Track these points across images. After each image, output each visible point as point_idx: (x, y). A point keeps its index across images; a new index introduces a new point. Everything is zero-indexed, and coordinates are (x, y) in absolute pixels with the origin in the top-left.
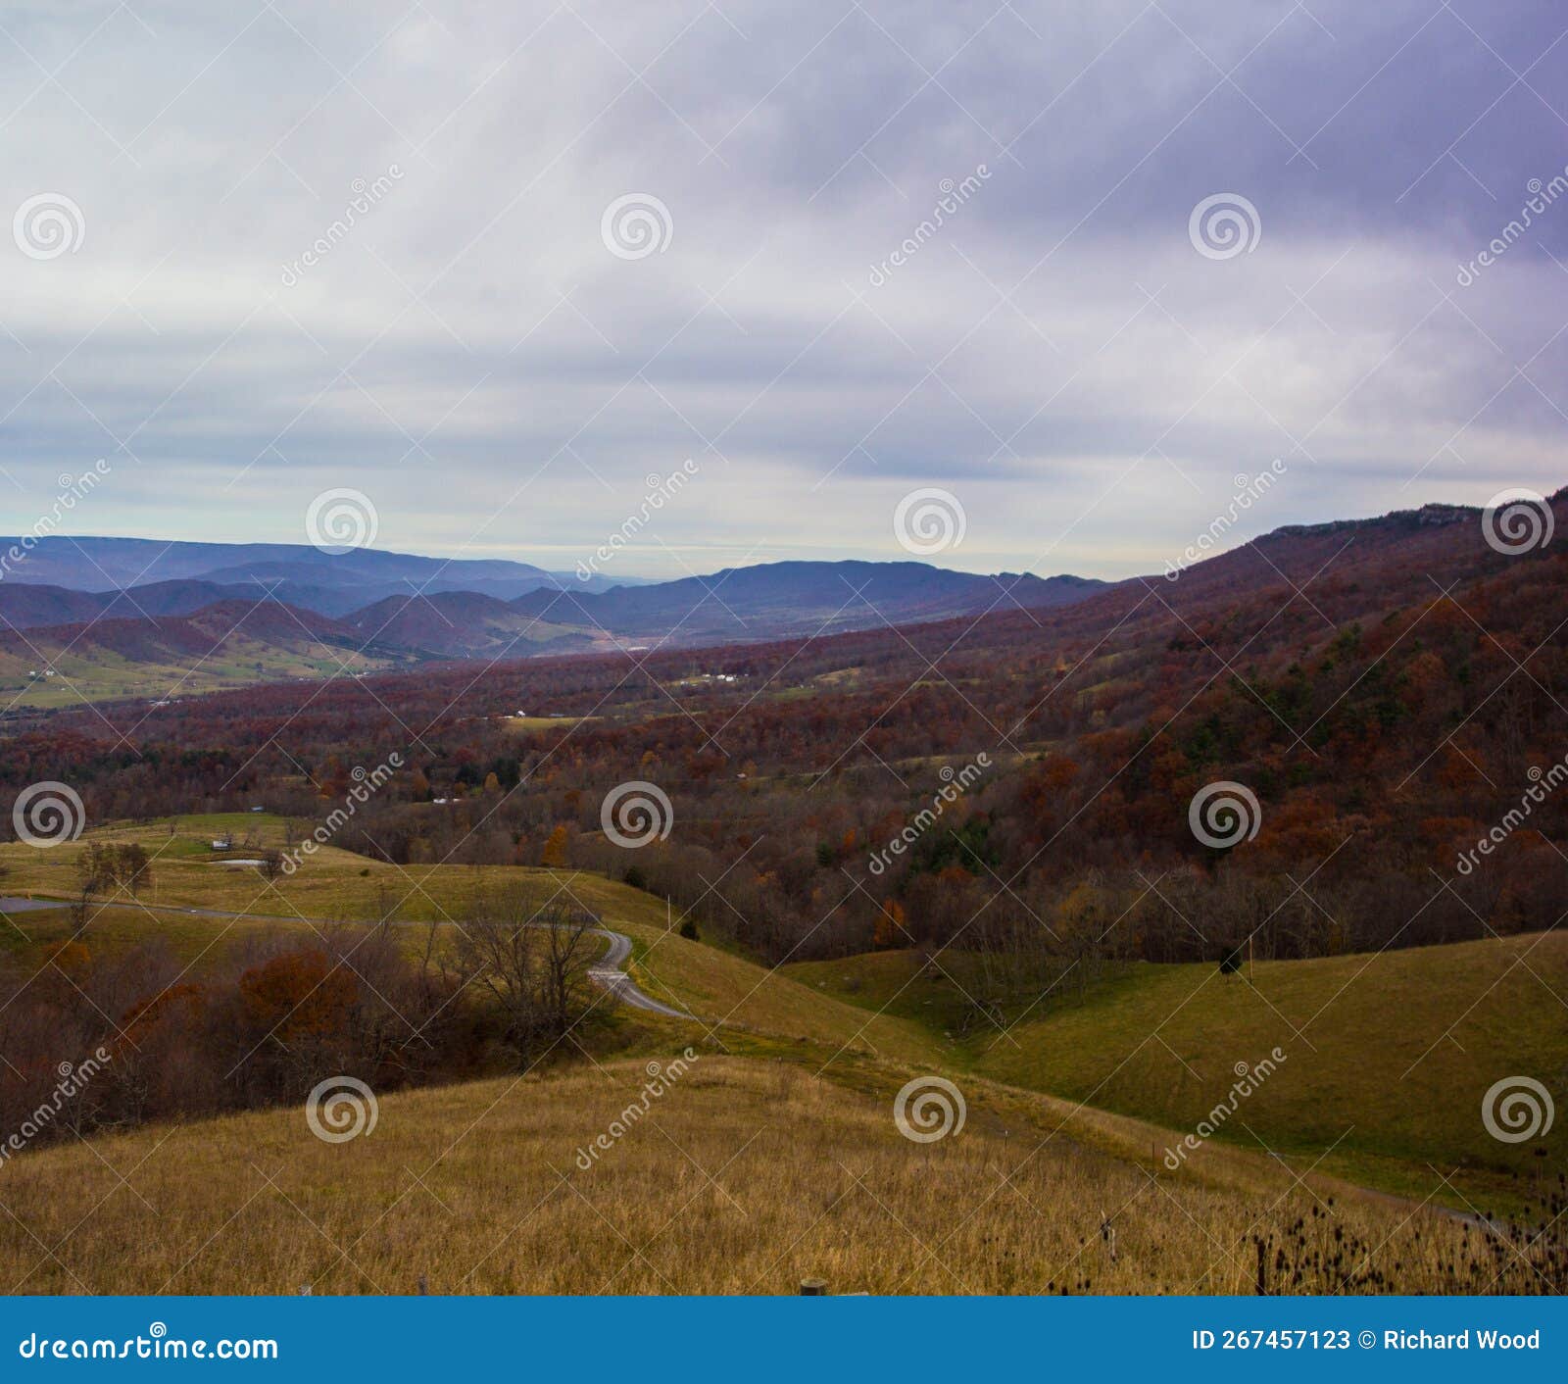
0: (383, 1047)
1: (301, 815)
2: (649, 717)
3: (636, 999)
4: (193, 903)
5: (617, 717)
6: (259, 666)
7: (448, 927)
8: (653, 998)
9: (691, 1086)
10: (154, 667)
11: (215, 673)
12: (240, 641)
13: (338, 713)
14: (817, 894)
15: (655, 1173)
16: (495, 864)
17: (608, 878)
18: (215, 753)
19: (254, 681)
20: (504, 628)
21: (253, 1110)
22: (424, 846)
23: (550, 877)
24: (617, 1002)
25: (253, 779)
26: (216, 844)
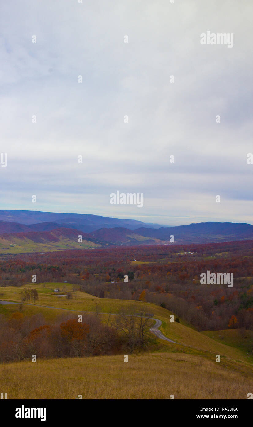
0: (96, 345)
1: (77, 284)
2: (169, 263)
3: (162, 337)
4: (49, 305)
5: (160, 262)
6: (67, 245)
7: (113, 315)
8: (167, 337)
9: (175, 360)
10: (41, 244)
11: (56, 246)
12: (63, 238)
13: (87, 258)
14: (213, 313)
15: (165, 382)
16: (127, 299)
17: (156, 305)
18: (55, 267)
19: (66, 249)
20: (132, 237)
21: (62, 358)
22: (108, 293)
23: (141, 304)
24: (157, 338)
25: (65, 274)
26: (55, 290)
